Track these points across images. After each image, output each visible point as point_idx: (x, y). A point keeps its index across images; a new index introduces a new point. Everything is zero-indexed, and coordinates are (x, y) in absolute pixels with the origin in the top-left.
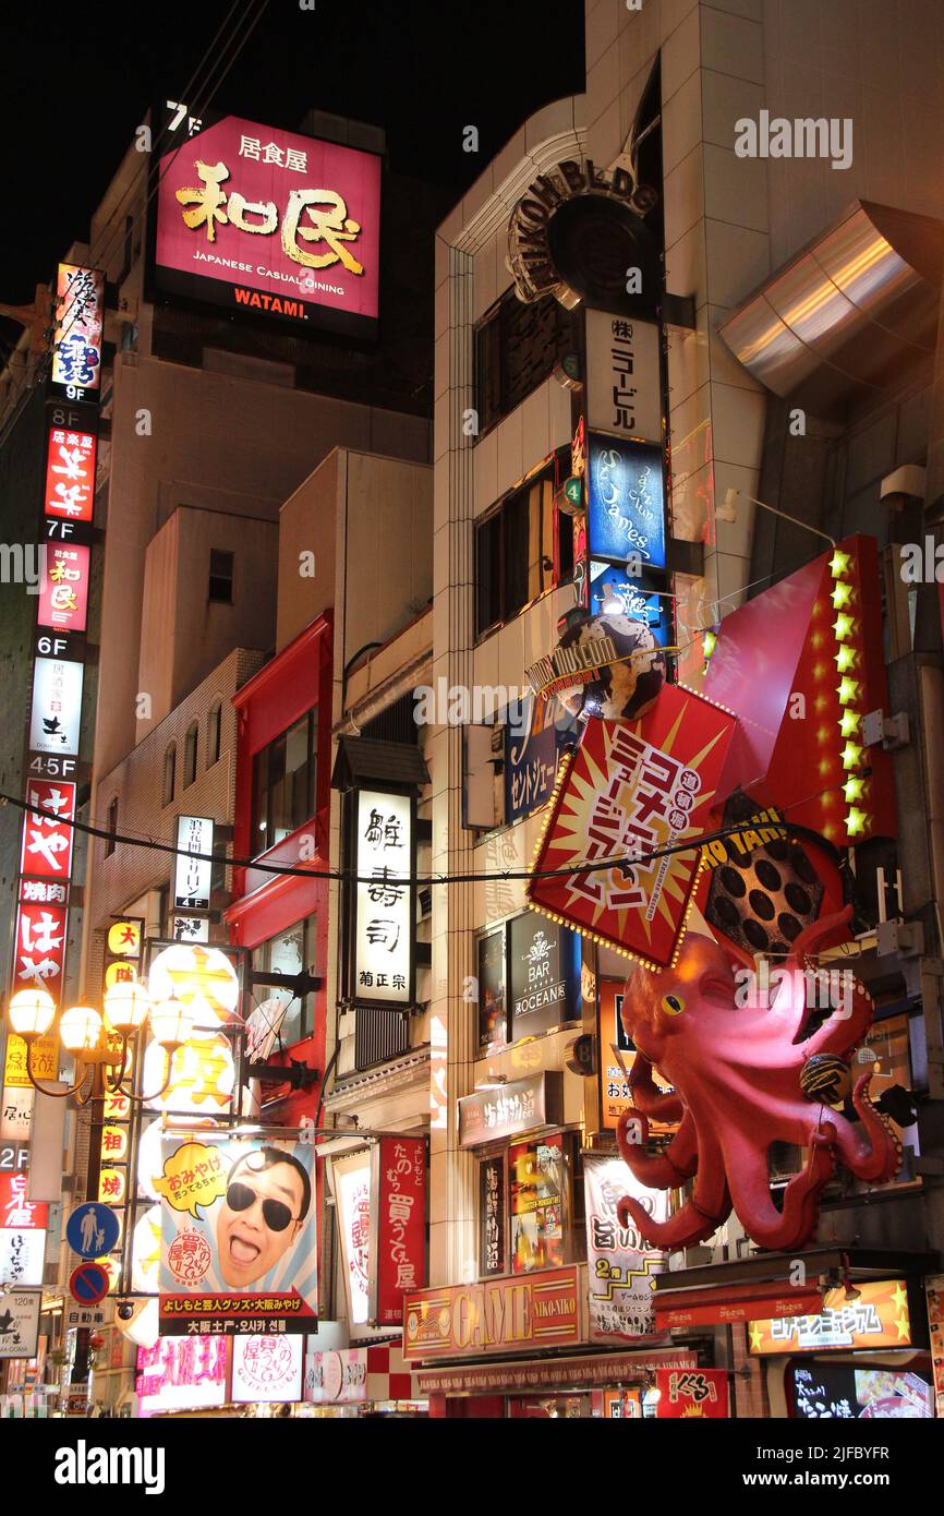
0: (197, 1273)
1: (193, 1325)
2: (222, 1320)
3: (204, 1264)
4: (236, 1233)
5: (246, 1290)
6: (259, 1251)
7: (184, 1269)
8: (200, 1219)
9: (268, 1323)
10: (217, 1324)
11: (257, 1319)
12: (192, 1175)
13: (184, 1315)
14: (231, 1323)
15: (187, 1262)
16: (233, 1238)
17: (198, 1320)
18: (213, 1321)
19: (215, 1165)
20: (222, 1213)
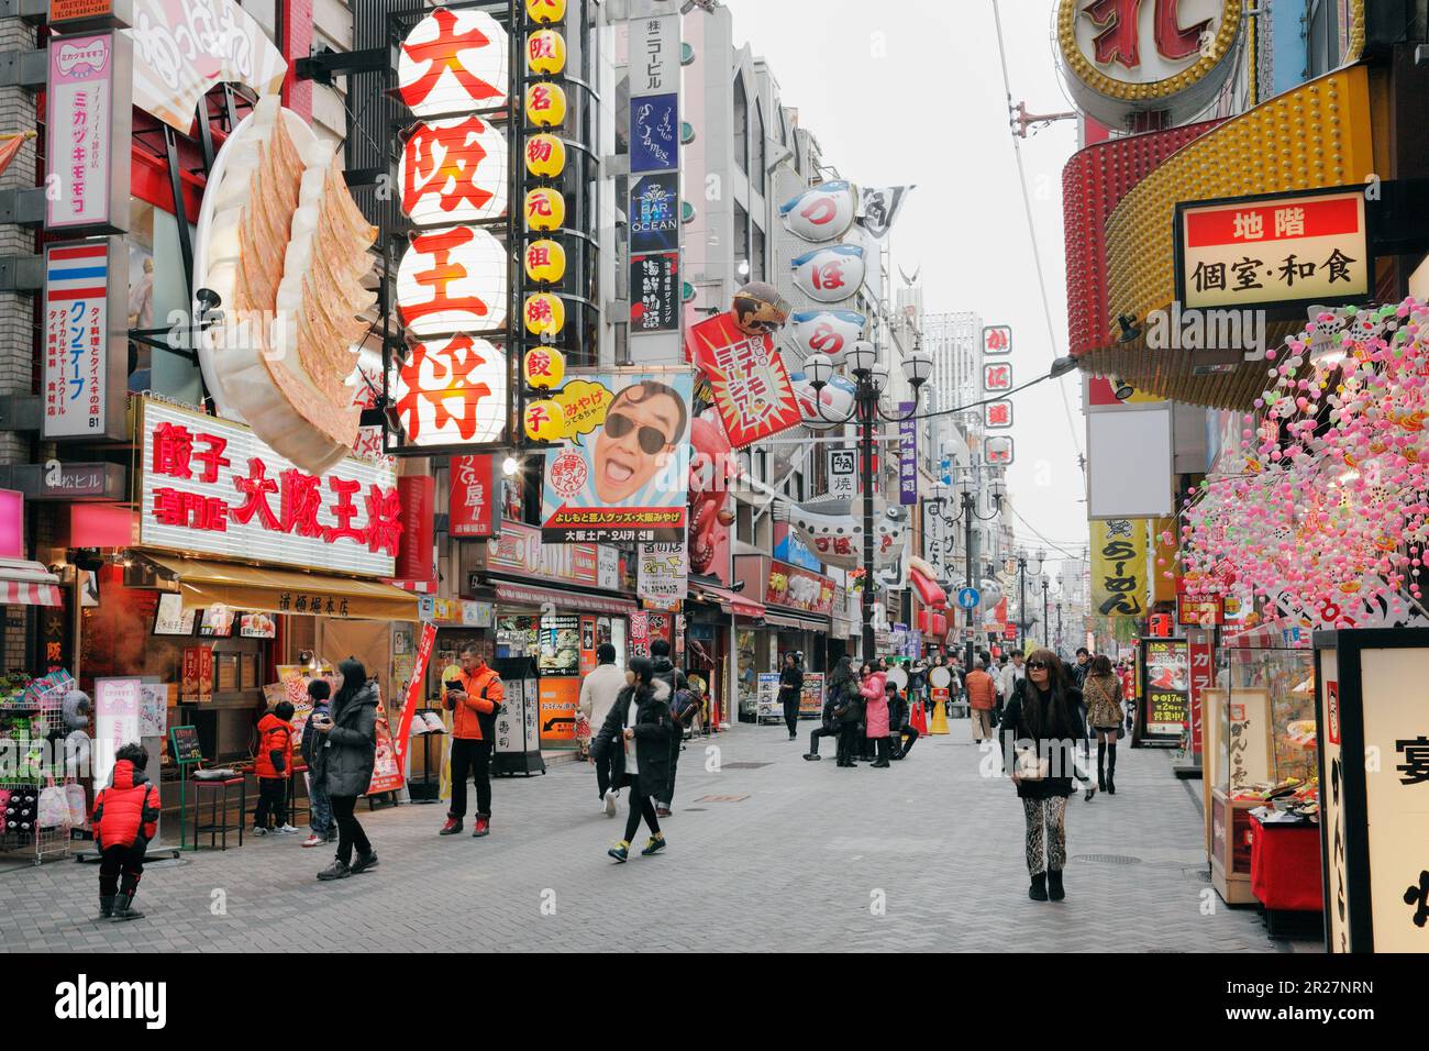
0: (575, 487)
1: (570, 534)
2: (596, 531)
3: (581, 479)
4: (613, 457)
5: (619, 505)
6: (632, 471)
7: (563, 484)
8: (580, 445)
9: (637, 532)
10: (591, 534)
11: (627, 529)
12: (575, 408)
13: (562, 526)
14: (604, 533)
15: (567, 478)
16: (609, 461)
17: (574, 530)
18: (588, 530)
19: (597, 399)
20: (600, 440)
